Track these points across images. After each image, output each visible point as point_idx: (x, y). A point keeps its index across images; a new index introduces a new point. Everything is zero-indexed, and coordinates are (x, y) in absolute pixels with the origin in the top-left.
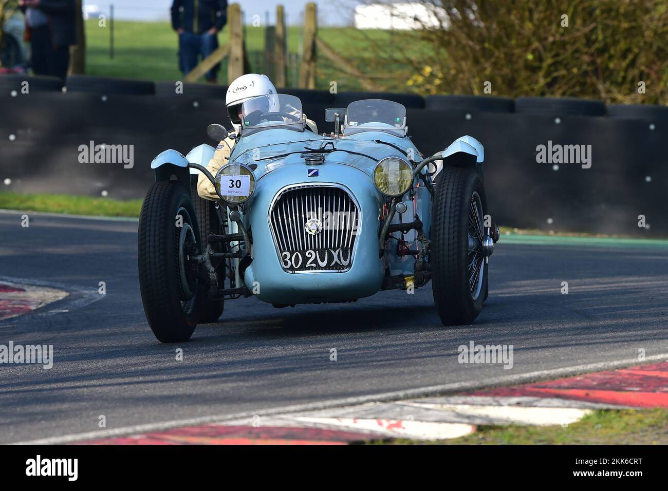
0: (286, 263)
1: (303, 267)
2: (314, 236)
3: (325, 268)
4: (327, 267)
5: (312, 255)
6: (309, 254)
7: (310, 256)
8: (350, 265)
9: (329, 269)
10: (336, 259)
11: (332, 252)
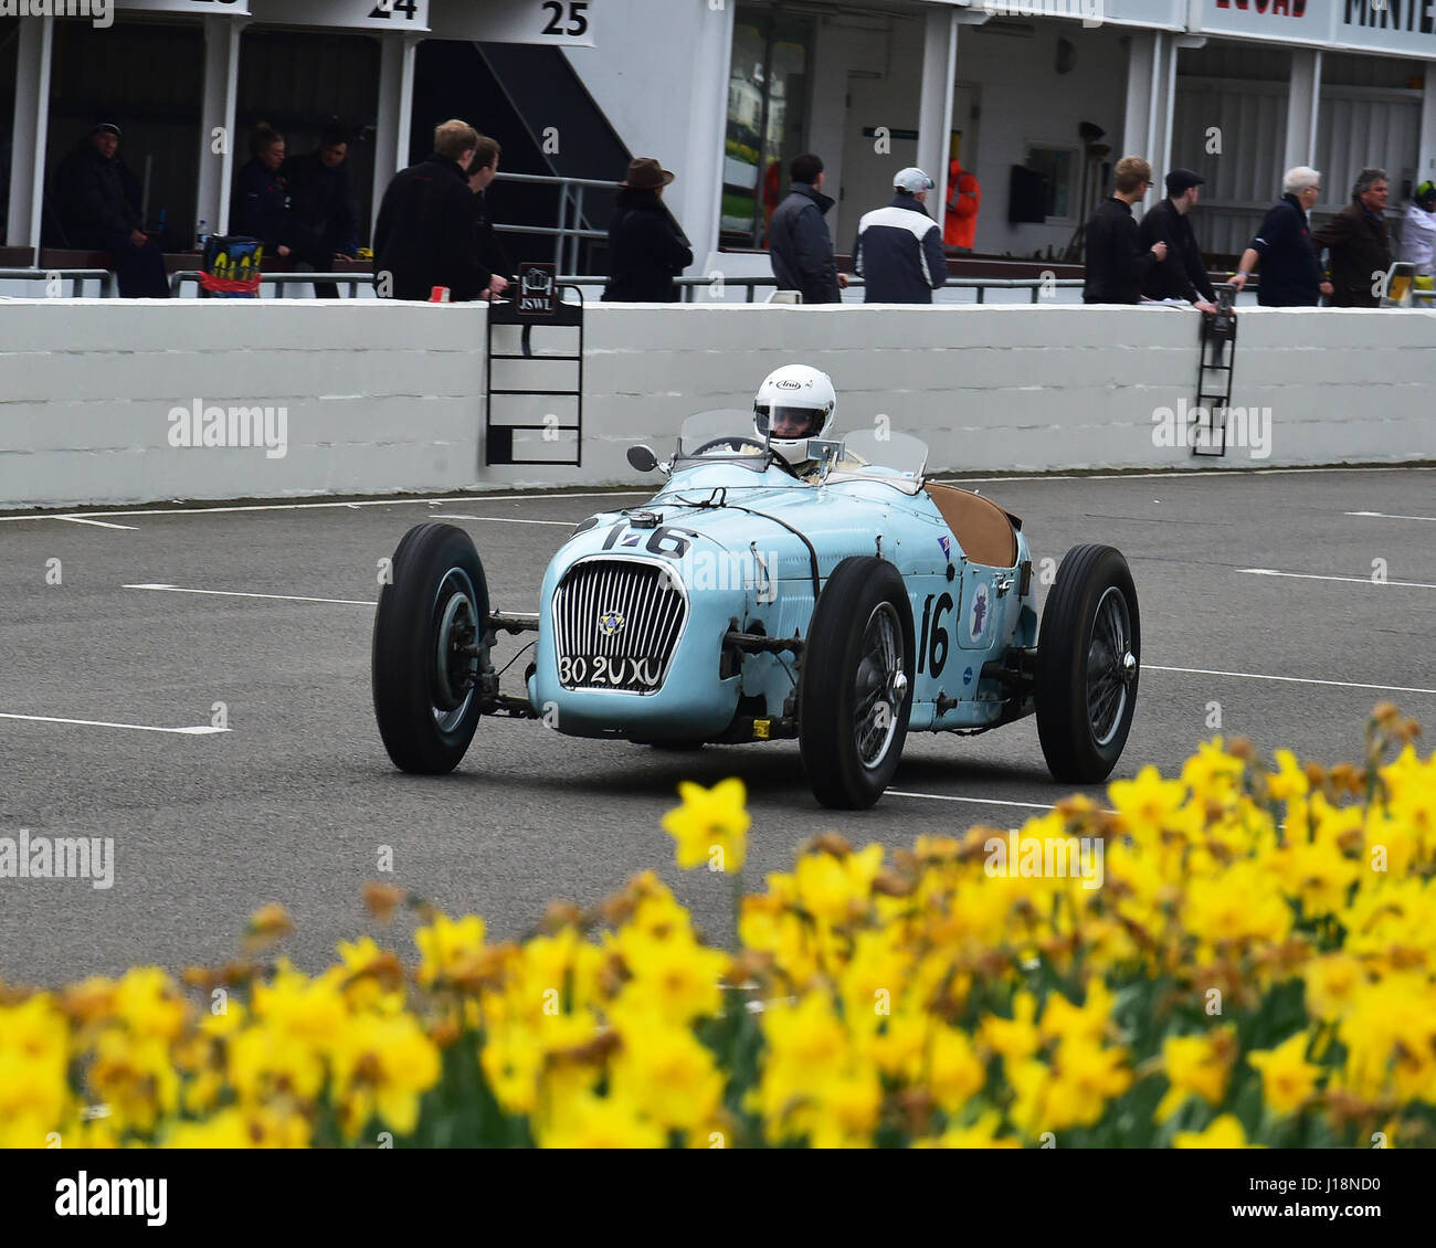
0: (565, 675)
1: (586, 683)
2: (610, 638)
3: (620, 686)
4: (623, 685)
5: (602, 663)
6: (598, 661)
7: (599, 665)
8: (658, 686)
9: (625, 689)
10: (637, 674)
11: (633, 662)
